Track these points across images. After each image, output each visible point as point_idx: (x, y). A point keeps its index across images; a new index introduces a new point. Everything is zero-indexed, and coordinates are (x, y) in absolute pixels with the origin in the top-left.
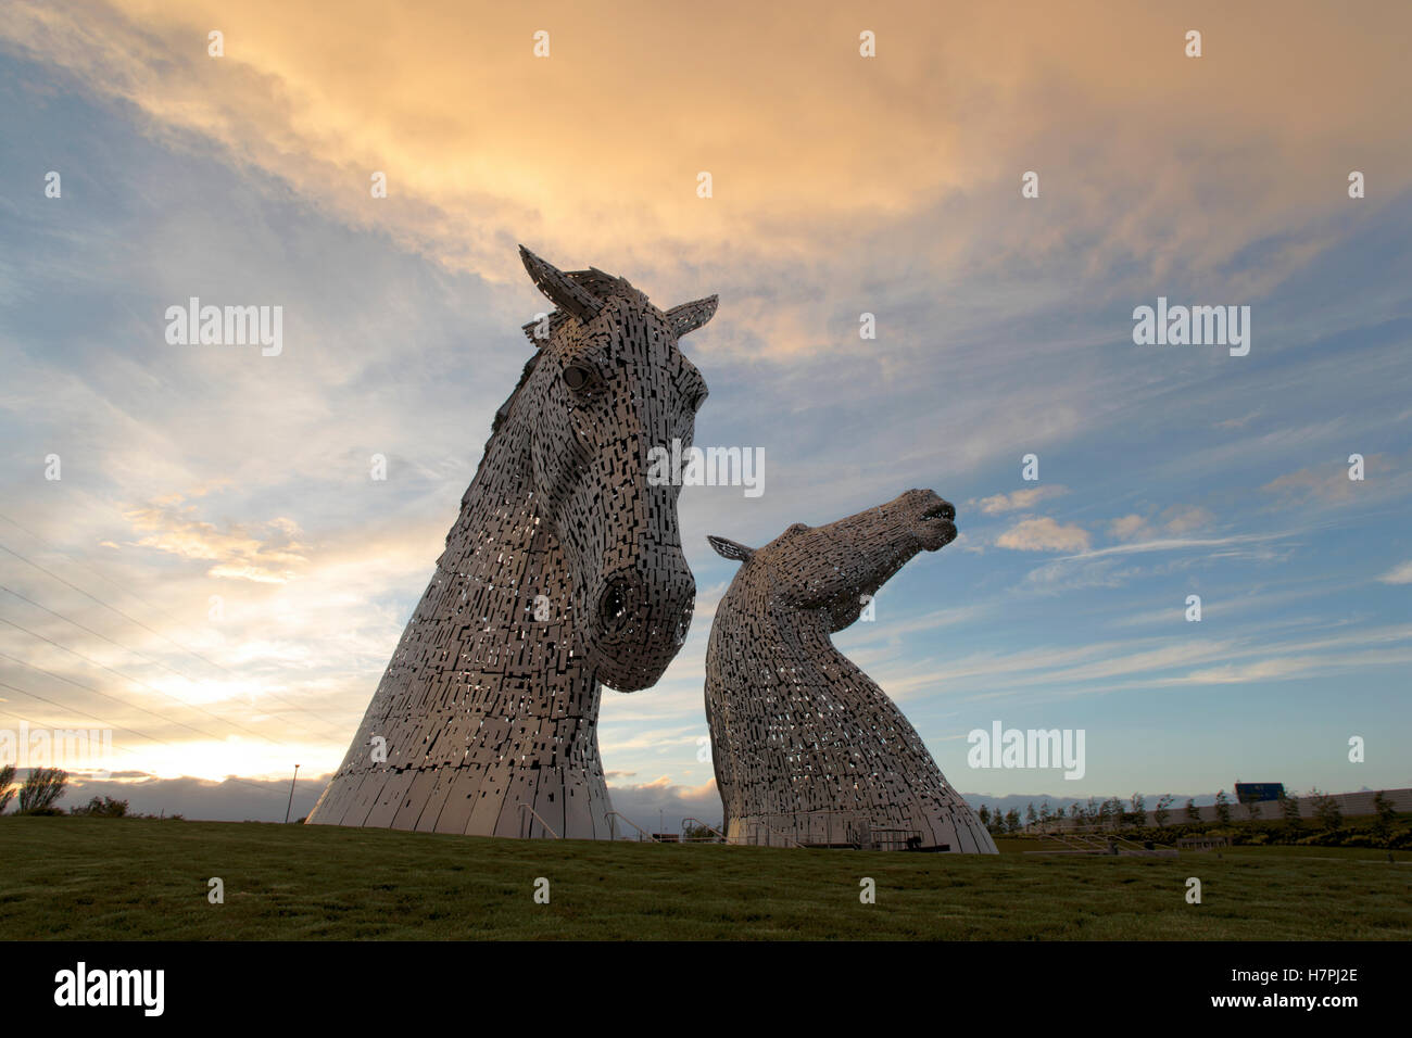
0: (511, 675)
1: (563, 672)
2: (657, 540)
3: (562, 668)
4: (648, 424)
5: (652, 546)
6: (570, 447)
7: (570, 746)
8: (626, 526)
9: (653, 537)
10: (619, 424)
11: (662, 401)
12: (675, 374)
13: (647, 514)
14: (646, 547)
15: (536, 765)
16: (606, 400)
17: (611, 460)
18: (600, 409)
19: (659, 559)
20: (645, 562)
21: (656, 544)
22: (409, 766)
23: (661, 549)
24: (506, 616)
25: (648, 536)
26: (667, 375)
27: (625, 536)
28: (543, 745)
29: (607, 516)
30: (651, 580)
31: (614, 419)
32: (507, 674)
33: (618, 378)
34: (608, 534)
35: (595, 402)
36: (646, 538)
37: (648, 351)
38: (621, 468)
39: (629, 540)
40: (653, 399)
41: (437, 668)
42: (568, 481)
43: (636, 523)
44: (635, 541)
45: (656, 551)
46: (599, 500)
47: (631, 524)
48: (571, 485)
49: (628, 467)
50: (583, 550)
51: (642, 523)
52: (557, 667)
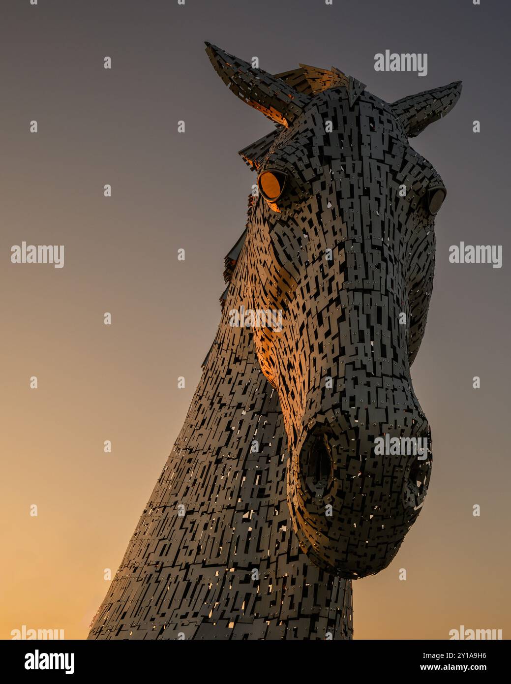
2: (370, 369)
4: (358, 227)
5: (363, 379)
8: (331, 357)
9: (364, 367)
10: (325, 233)
11: (378, 200)
12: (396, 168)
13: (356, 338)
14: (356, 381)
16: (309, 207)
17: (316, 278)
18: (304, 219)
19: (373, 395)
20: (353, 399)
21: (368, 375)
23: (376, 382)
24: (232, 493)
25: (358, 365)
26: (385, 168)
31: (319, 228)
33: (322, 179)
35: (298, 212)
36: (354, 369)
37: (360, 143)
38: (327, 286)
39: (334, 373)
40: (365, 199)
43: (342, 351)
44: (341, 374)
45: (368, 384)
47: (337, 353)
49: (334, 284)
50: (293, 398)
51: (350, 350)
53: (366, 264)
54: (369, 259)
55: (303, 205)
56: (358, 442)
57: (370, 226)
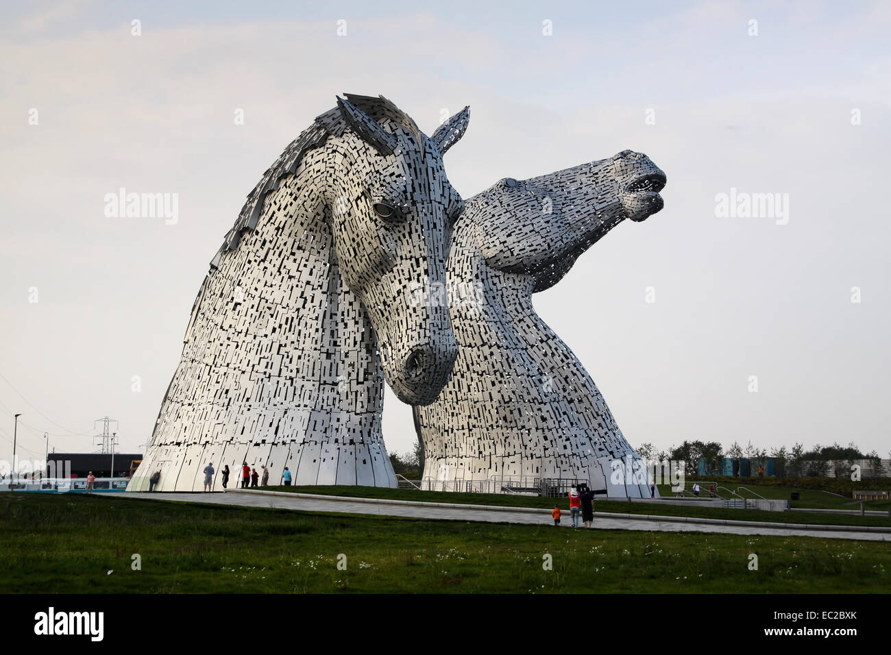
0: (325, 383)
1: (362, 383)
2: (440, 327)
3: (361, 380)
5: (437, 332)
6: (378, 253)
7: (370, 430)
8: (421, 318)
9: (438, 326)
10: (414, 247)
11: (440, 230)
12: (446, 206)
13: (434, 311)
14: (434, 331)
15: (352, 442)
16: (404, 227)
17: (409, 270)
18: (400, 232)
19: (441, 339)
20: (434, 341)
21: (439, 329)
22: (264, 442)
23: (442, 332)
25: (435, 325)
26: (442, 207)
27: (421, 324)
28: (354, 430)
29: (408, 307)
30: (437, 351)
31: (410, 241)
32: (322, 382)
33: (412, 214)
34: (409, 319)
35: (396, 227)
37: (430, 190)
38: (416, 277)
39: (424, 327)
40: (434, 230)
41: (265, 373)
42: (376, 272)
43: (428, 317)
44: (428, 328)
45: (439, 334)
46: (401, 294)
47: (425, 317)
48: (377, 275)
49: (421, 278)
51: (431, 317)
52: (357, 379)
53: (437, 271)
54: (438, 269)
55: (400, 224)
56: (435, 359)
57: (437, 248)
